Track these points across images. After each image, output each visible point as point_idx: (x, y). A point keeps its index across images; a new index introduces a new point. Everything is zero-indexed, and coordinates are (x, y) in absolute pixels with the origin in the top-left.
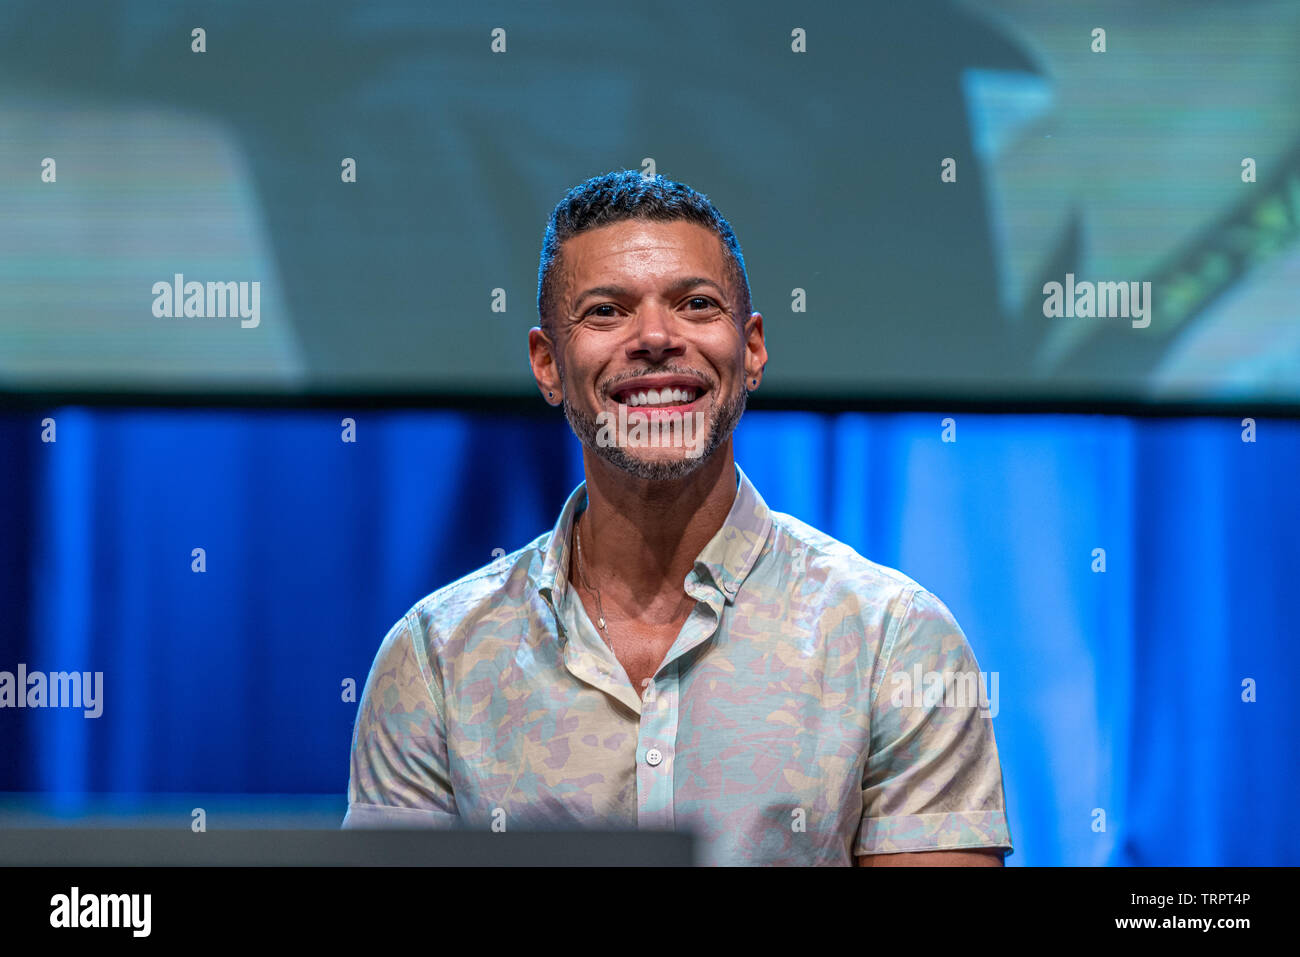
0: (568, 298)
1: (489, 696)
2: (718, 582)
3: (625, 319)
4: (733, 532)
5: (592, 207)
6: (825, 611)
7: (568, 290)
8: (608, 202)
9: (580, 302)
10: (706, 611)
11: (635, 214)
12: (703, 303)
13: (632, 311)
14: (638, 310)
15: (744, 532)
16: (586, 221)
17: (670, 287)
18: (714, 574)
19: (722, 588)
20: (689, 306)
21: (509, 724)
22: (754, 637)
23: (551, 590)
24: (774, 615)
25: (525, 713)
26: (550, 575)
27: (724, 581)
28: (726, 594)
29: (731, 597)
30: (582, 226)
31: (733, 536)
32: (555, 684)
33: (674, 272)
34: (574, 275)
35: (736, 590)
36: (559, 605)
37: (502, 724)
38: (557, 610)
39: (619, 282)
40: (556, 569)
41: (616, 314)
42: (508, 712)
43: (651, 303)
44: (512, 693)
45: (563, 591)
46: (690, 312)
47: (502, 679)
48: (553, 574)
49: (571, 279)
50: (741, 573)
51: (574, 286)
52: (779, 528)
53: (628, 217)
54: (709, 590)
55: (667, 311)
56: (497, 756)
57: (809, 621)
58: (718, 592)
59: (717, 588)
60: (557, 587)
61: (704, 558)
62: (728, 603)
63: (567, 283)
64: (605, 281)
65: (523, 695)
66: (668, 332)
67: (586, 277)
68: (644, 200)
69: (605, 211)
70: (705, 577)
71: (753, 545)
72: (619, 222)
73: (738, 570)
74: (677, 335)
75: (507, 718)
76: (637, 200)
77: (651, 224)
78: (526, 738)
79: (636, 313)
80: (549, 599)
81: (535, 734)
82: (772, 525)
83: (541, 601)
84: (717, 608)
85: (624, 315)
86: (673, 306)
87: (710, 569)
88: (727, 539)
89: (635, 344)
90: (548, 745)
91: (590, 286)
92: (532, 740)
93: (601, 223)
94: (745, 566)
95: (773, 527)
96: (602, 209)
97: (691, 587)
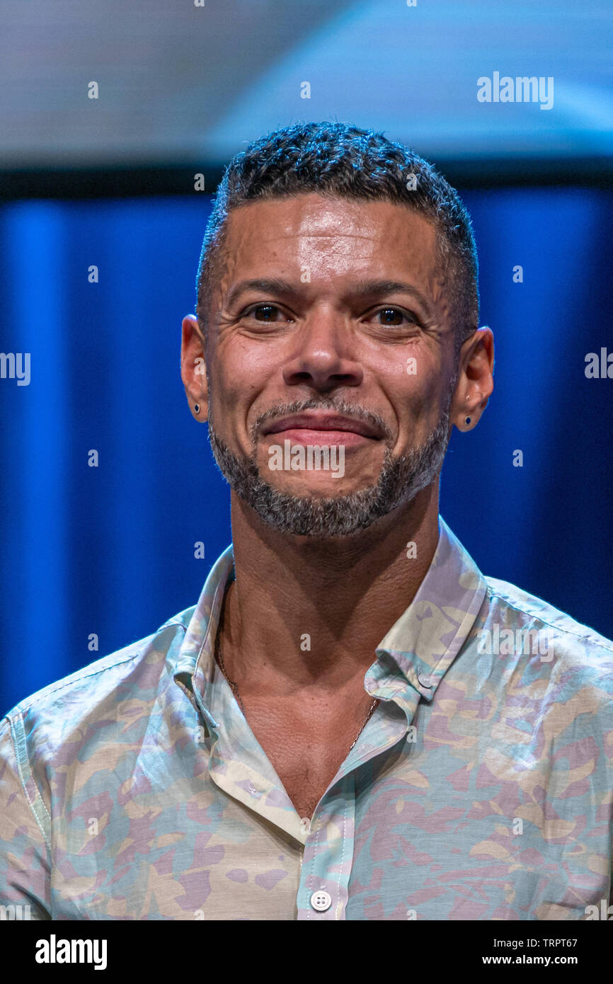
0: (224, 286)
1: (106, 815)
2: (409, 674)
3: (292, 325)
4: (429, 609)
5: (269, 170)
6: (552, 708)
7: (226, 276)
8: (291, 165)
9: (236, 294)
10: (392, 711)
11: (322, 187)
12: (395, 316)
13: (300, 315)
14: (308, 315)
15: (444, 608)
16: (259, 189)
17: (354, 290)
18: (402, 665)
19: (415, 683)
20: (377, 318)
21: (131, 849)
22: (455, 743)
23: (191, 675)
24: (481, 715)
25: (152, 836)
26: (190, 655)
27: (418, 674)
28: (421, 689)
29: (428, 694)
30: (254, 193)
31: (429, 613)
32: (193, 798)
33: (361, 271)
34: (235, 258)
35: (435, 685)
36: (202, 694)
37: (121, 850)
38: (200, 700)
39: (287, 277)
40: (198, 647)
41: (281, 316)
42: (130, 835)
43: (325, 309)
44: (136, 811)
45: (208, 676)
46: (377, 325)
47: (124, 792)
48: (194, 654)
49: (231, 261)
50: (442, 661)
51: (234, 271)
52: (495, 600)
53: (312, 189)
54: (398, 686)
55: (347, 321)
56: (113, 891)
57: (530, 719)
58: (409, 687)
59: (409, 684)
60: (199, 671)
61: (388, 644)
62: (423, 701)
63: (225, 266)
64: (270, 272)
65: (150, 813)
66: (341, 353)
67: (248, 263)
68: (337, 169)
69: (285, 177)
70: (392, 669)
71: (458, 625)
72: (299, 195)
73: (438, 658)
74: (353, 359)
75: (128, 842)
76: (328, 169)
77: (341, 202)
78: (153, 868)
79: (305, 319)
80: (188, 686)
81: (164, 864)
82: (486, 596)
83: (178, 692)
84: (408, 707)
85: (289, 318)
86: (355, 315)
87: (396, 658)
88: (420, 618)
89: (295, 366)
90: (182, 880)
91: (252, 276)
92: (160, 871)
93: (278, 192)
94: (448, 652)
95: (486, 599)
96: (281, 174)
97: (374, 685)
